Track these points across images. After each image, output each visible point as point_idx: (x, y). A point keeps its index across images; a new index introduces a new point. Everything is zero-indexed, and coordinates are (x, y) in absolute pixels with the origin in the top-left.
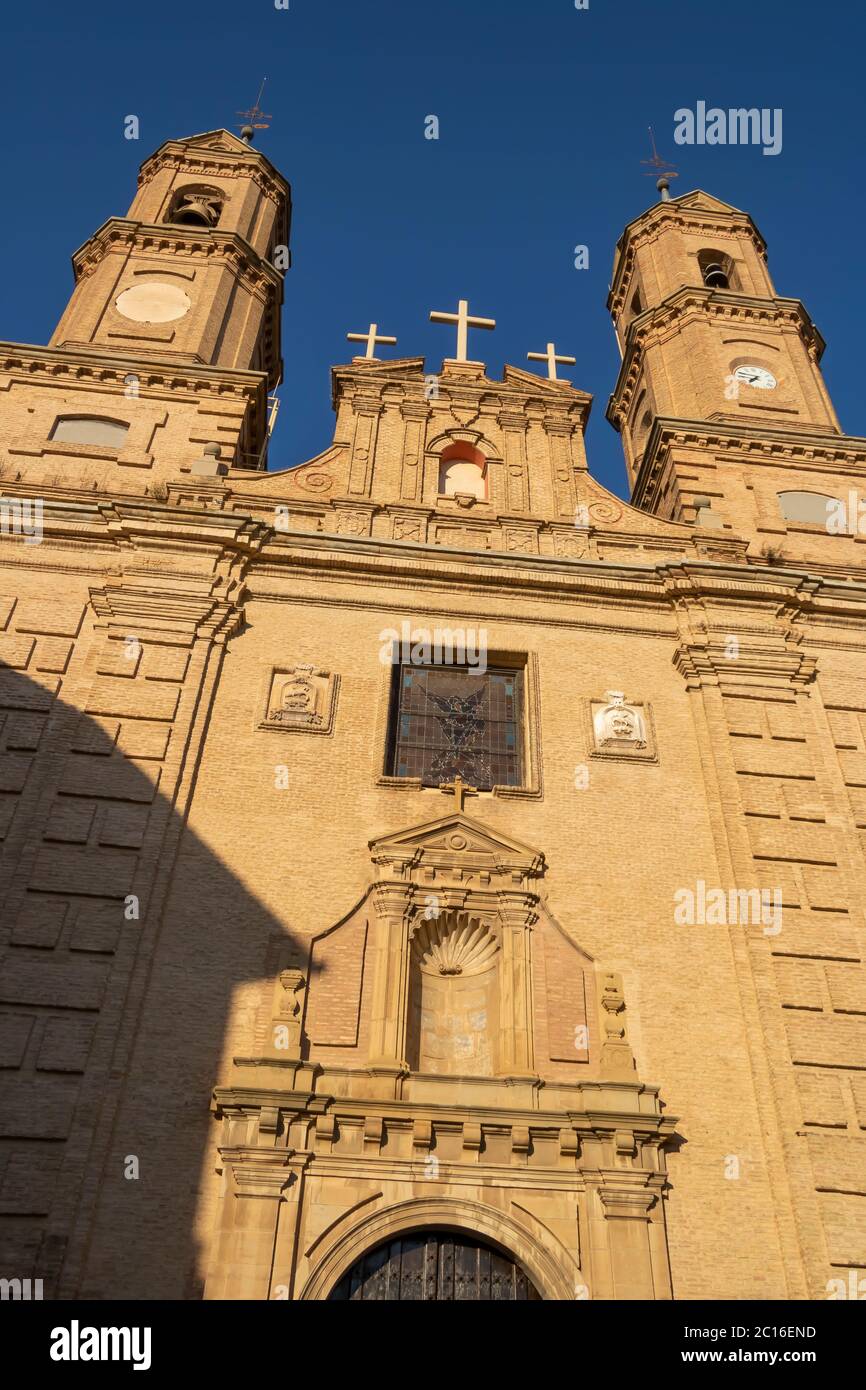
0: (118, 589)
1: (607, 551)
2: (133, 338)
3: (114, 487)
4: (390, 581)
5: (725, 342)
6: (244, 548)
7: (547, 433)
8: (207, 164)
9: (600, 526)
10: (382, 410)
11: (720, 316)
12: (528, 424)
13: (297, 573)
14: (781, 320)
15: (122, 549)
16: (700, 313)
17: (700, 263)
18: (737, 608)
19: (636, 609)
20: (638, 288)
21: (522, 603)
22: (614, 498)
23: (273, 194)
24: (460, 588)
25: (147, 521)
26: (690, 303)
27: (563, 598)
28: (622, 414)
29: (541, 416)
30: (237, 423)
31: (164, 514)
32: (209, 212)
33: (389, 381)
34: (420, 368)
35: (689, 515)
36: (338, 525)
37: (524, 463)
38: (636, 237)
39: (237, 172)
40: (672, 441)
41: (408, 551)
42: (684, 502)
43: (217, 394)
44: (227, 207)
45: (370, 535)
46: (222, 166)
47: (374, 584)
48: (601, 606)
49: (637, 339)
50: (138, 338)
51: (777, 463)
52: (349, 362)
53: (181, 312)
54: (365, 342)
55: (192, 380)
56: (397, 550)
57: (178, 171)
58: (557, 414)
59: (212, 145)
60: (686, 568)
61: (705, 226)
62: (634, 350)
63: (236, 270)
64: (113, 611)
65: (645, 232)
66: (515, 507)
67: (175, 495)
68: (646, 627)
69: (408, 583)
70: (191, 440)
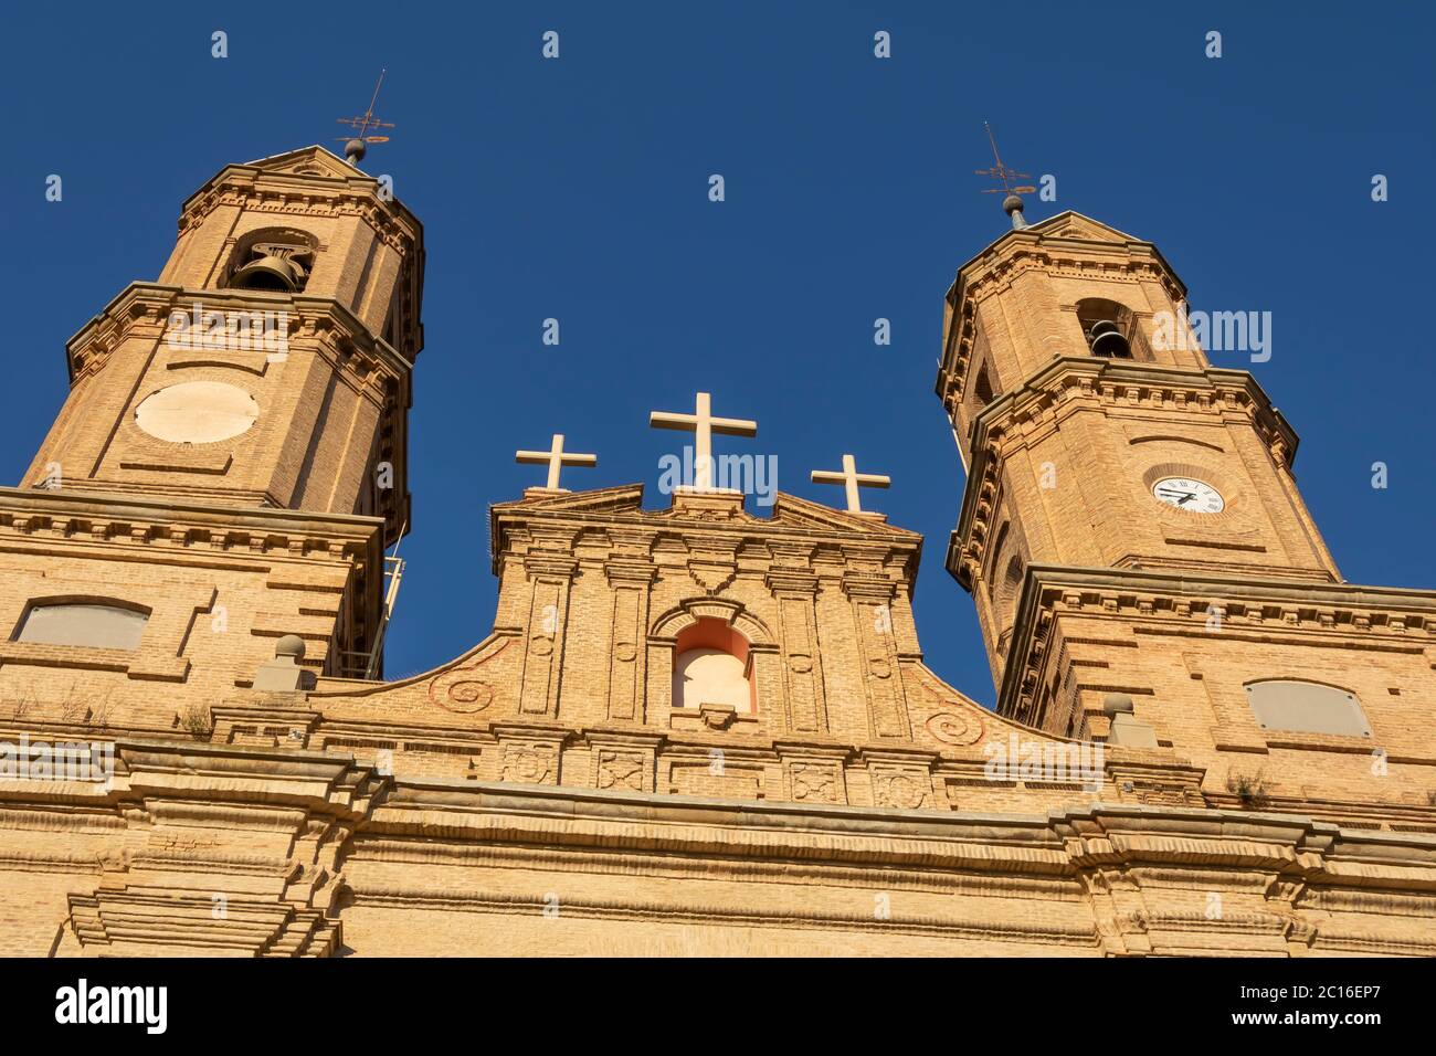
0: (120, 895)
1: (964, 794)
2: (162, 468)
3: (120, 717)
4: (593, 861)
5: (1133, 442)
6: (343, 814)
7: (849, 600)
8: (290, 198)
9: (948, 752)
10: (575, 572)
11: (1121, 401)
12: (817, 585)
13: (433, 853)
14: (1221, 404)
15: (131, 824)
16: (1088, 398)
17: (1081, 321)
18: (1196, 886)
19: (1020, 894)
20: (984, 363)
21: (823, 891)
22: (969, 703)
23: (395, 239)
24: (714, 869)
25: (175, 773)
26: (1070, 383)
27: (893, 880)
28: (973, 563)
29: (838, 571)
30: (332, 602)
31: (204, 761)
32: (292, 270)
33: (585, 524)
34: (636, 502)
35: (1098, 726)
36: (502, 767)
37: (814, 650)
38: (976, 285)
39: (338, 209)
40: (1058, 605)
41: (624, 808)
42: (1088, 705)
43: (299, 555)
44: (320, 260)
45: (559, 783)
46: (314, 200)
47: (566, 867)
48: (959, 890)
49: (989, 443)
50: (171, 469)
51: (1238, 633)
52: (522, 498)
53: (242, 426)
54: (546, 462)
55: (259, 535)
56: (604, 807)
57: (243, 209)
58: (864, 568)
59: (298, 169)
60: (1100, 819)
61: (1084, 265)
62: (986, 461)
63: (333, 358)
64: (108, 935)
65: (990, 276)
66: (802, 725)
67: (224, 726)
68: (1041, 924)
69: (626, 864)
70: (255, 633)
